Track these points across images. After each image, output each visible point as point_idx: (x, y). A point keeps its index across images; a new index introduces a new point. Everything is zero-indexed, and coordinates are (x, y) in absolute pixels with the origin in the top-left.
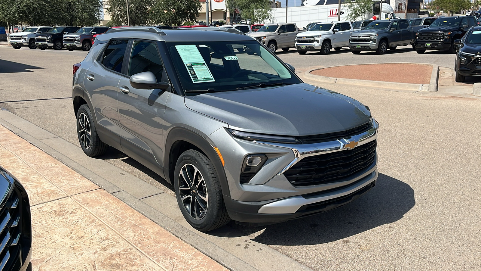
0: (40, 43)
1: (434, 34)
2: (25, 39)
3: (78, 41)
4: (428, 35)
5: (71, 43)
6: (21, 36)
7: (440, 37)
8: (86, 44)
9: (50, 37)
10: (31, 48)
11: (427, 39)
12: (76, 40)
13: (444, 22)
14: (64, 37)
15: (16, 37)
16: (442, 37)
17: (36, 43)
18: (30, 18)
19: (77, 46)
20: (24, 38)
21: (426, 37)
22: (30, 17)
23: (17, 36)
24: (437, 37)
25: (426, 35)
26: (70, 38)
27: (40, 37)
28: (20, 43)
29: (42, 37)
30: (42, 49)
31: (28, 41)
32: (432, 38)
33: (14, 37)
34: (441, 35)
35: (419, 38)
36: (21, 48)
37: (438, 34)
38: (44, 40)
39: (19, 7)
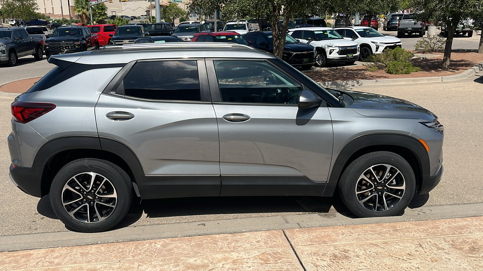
1: (65, 43)
4: (59, 45)
7: (71, 46)
11: (59, 48)
13: (66, 32)
16: (73, 46)
21: (57, 47)
24: (69, 47)
25: (57, 45)
32: (64, 48)
34: (72, 44)
35: (50, 48)
37: (69, 44)
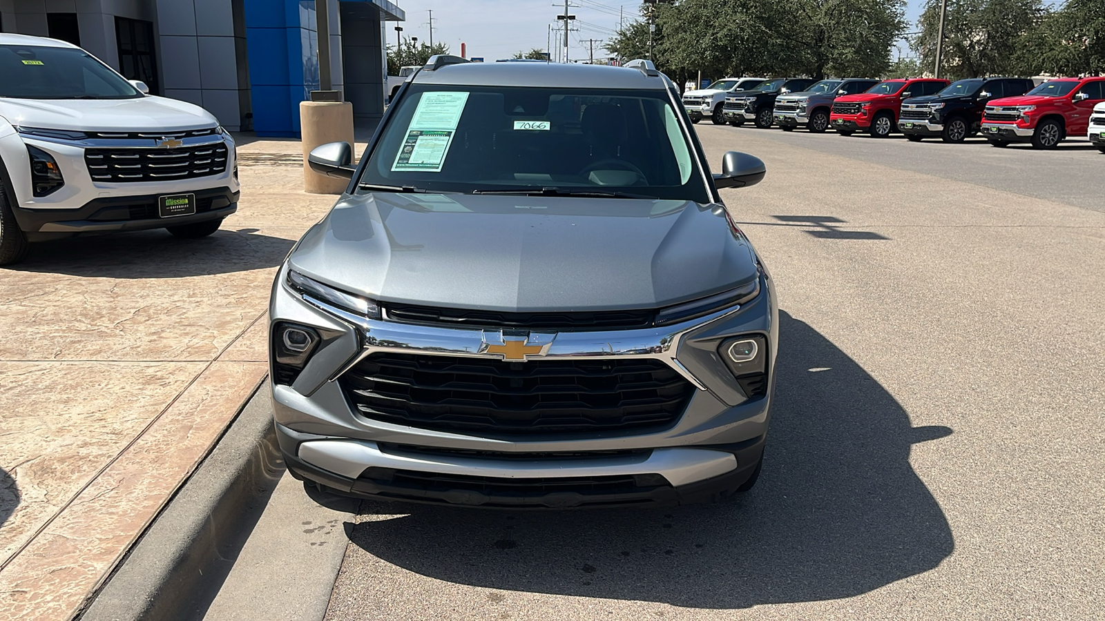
0: (731, 112)
2: (708, 104)
3: (803, 109)
5: (789, 114)
6: (702, 98)
8: (818, 117)
9: (751, 100)
10: (716, 123)
12: (798, 108)
14: (778, 102)
15: (692, 100)
17: (724, 111)
18: (733, 61)
19: (799, 120)
20: (707, 100)
22: (733, 57)
23: (695, 98)
26: (788, 102)
27: (733, 100)
28: (696, 112)
29: (736, 100)
30: (734, 126)
31: (712, 107)
33: (690, 100)
36: (700, 122)
38: (739, 106)
39: (716, 39)
